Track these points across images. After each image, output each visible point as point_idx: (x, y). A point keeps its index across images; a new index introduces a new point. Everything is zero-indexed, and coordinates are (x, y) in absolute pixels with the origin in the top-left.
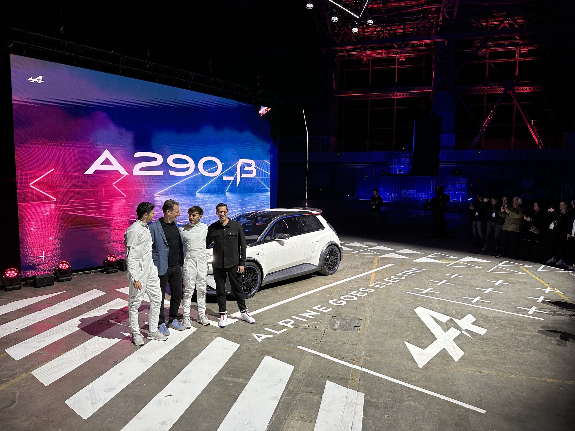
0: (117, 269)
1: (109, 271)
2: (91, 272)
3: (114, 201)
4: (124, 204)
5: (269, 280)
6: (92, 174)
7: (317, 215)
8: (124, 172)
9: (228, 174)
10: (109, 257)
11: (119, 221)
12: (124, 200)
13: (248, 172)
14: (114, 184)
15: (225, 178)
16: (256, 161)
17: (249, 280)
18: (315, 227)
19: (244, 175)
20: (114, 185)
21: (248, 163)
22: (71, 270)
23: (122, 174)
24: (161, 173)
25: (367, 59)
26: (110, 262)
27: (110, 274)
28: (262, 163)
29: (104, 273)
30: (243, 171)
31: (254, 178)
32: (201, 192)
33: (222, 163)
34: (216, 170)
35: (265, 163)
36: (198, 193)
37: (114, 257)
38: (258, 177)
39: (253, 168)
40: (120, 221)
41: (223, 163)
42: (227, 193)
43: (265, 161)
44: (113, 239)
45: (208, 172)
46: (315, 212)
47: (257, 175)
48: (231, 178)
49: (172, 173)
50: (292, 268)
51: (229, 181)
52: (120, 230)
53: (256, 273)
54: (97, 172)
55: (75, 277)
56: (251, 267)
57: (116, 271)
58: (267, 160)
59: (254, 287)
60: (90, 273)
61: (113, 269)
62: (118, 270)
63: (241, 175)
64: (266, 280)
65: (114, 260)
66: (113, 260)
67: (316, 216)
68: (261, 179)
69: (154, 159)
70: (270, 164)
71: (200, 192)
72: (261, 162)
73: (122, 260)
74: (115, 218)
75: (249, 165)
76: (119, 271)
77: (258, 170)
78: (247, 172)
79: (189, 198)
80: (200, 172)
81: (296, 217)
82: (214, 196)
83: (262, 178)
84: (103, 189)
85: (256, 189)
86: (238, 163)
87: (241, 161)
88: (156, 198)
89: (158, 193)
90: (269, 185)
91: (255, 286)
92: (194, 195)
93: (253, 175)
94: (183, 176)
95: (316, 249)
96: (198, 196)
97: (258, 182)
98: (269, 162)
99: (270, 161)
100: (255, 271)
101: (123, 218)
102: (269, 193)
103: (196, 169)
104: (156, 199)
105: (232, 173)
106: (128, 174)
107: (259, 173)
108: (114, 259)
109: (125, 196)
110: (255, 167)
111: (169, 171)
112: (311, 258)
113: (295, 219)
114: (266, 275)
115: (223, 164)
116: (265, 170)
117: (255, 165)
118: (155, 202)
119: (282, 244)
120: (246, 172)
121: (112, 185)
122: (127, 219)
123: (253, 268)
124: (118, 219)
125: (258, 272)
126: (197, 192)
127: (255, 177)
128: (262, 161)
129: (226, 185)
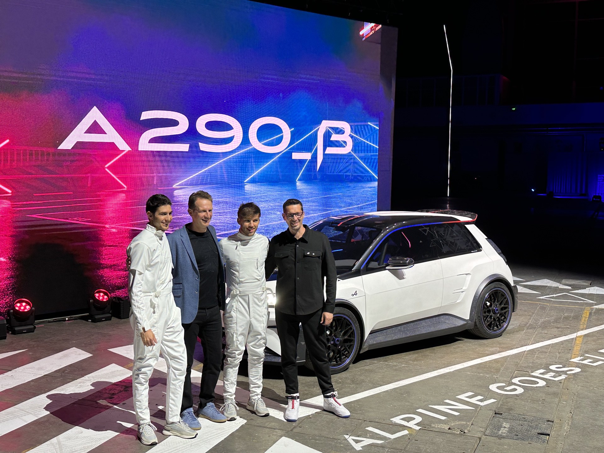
0: (110, 315)
1: (97, 317)
2: (67, 319)
3: (106, 196)
4: (122, 202)
5: (375, 343)
6: (70, 148)
7: (468, 223)
8: (123, 146)
9: (300, 149)
10: (97, 293)
11: (114, 230)
12: (124, 195)
13: (338, 145)
14: (106, 166)
15: (296, 156)
16: (352, 124)
17: (338, 340)
18: (464, 247)
19: (330, 150)
20: (108, 168)
21: (337, 128)
22: (33, 314)
23: (121, 149)
24: (184, 147)
26: (98, 301)
27: (98, 324)
28: (362, 127)
29: (88, 321)
30: (328, 143)
31: (349, 155)
32: (253, 181)
33: (290, 127)
34: (279, 141)
35: (369, 127)
36: (247, 182)
37: (105, 294)
38: (355, 153)
39: (346, 137)
40: (116, 231)
41: (293, 129)
42: (298, 184)
43: (369, 123)
44: (102, 262)
45: (265, 144)
46: (462, 219)
47: (355, 149)
48: (307, 156)
49: (203, 147)
50: (418, 322)
51: (302, 162)
52: (116, 246)
53: (351, 328)
54: (79, 145)
55: (41, 326)
56: (342, 317)
57: (109, 319)
58: (371, 122)
59: (347, 354)
60: (65, 320)
61: (103, 314)
62: (111, 317)
63: (324, 150)
64: (369, 341)
65: (106, 299)
66: (104, 298)
67: (466, 226)
68: (361, 158)
69: (174, 123)
70: (378, 128)
71: (250, 182)
72: (361, 125)
73: (119, 299)
74: (107, 226)
75: (339, 131)
76: (113, 319)
77: (355, 139)
78: (336, 143)
79: (231, 190)
80: (252, 145)
81: (426, 226)
82: (277, 188)
83: (363, 154)
84: (89, 175)
85: (352, 176)
86: (319, 128)
87: (325, 125)
88: (175, 191)
89: (180, 183)
90: (375, 169)
91: (349, 352)
92: (242, 187)
93: (347, 150)
94: (223, 153)
95: (464, 288)
96: (248, 187)
97: (356, 163)
98: (376, 125)
99: (378, 123)
100: (348, 324)
101: (121, 225)
102: (376, 184)
103: (246, 141)
104: (176, 193)
105: (310, 145)
106: (130, 149)
107: (357, 146)
108: (106, 297)
109: (124, 188)
110: (350, 135)
111: (200, 143)
112: (454, 305)
113: (425, 231)
114: (370, 334)
115: (291, 130)
116: (369, 140)
117: (351, 132)
118: (175, 199)
119: (400, 277)
120: (333, 145)
121: (104, 168)
122: (127, 228)
123: (345, 318)
124: (112, 228)
125: (355, 326)
126: (245, 181)
127: (350, 153)
128: (363, 124)
129: (297, 169)
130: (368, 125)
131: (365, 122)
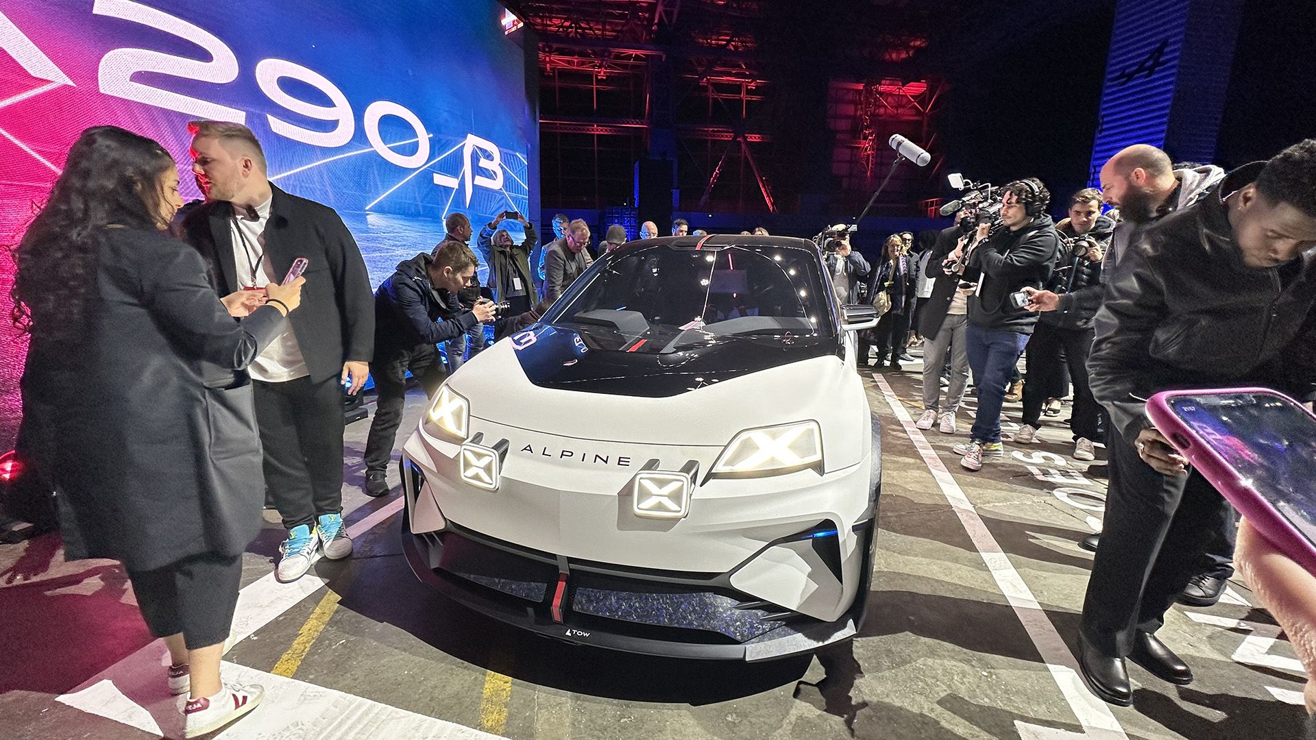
8: (42, 67)
9: (444, 169)
13: (487, 174)
15: (438, 179)
16: (501, 149)
19: (481, 181)
21: (486, 150)
23: (34, 74)
24: (236, 116)
25: (551, 69)
28: (511, 157)
30: (476, 169)
31: (498, 192)
32: (379, 209)
33: (428, 131)
34: (414, 149)
35: (518, 159)
38: (506, 190)
39: (494, 165)
41: (432, 135)
43: (518, 154)
45: (393, 149)
47: (505, 185)
48: (452, 183)
49: (278, 126)
51: (447, 190)
58: (520, 152)
63: (473, 178)
68: (513, 199)
69: (199, 53)
70: (526, 163)
71: (374, 210)
72: (510, 155)
75: (489, 157)
77: (505, 172)
78: (484, 170)
80: (371, 146)
83: (514, 195)
86: (465, 144)
87: (472, 142)
93: (497, 184)
94: (321, 148)
97: (507, 204)
98: (525, 159)
99: (525, 156)
103: (360, 135)
105: (453, 166)
106: (70, 83)
107: (508, 181)
110: (500, 164)
111: (269, 117)
115: (430, 136)
116: (519, 177)
117: (501, 160)
120: (482, 174)
126: (367, 208)
128: (511, 152)
129: (442, 201)
130: (516, 156)
131: (513, 150)
